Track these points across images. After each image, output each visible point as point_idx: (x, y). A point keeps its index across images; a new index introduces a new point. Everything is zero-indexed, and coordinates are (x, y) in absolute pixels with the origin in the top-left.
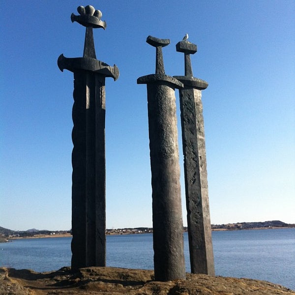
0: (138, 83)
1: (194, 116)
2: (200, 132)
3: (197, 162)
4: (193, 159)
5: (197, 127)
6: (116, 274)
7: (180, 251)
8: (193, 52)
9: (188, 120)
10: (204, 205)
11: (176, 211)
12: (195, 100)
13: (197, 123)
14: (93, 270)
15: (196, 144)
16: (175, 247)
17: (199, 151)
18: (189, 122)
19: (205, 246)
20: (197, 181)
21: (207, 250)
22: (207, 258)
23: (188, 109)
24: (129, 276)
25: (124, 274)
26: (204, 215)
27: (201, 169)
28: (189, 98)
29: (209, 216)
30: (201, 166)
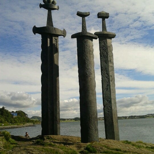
0: (72, 38)
1: (107, 54)
2: (111, 62)
3: (109, 79)
4: (107, 77)
5: (109, 59)
6: (62, 139)
7: (95, 127)
8: (107, 17)
9: (104, 56)
10: (113, 102)
11: (93, 106)
12: (108, 44)
13: (109, 57)
14: (50, 137)
15: (108, 69)
16: (92, 125)
17: (110, 73)
18: (104, 57)
19: (113, 125)
20: (109, 89)
21: (115, 127)
22: (115, 131)
23: (103, 49)
24: (68, 140)
25: (66, 139)
26: (113, 108)
27: (111, 82)
28: (104, 44)
29: (116, 108)
30: (111, 81)
